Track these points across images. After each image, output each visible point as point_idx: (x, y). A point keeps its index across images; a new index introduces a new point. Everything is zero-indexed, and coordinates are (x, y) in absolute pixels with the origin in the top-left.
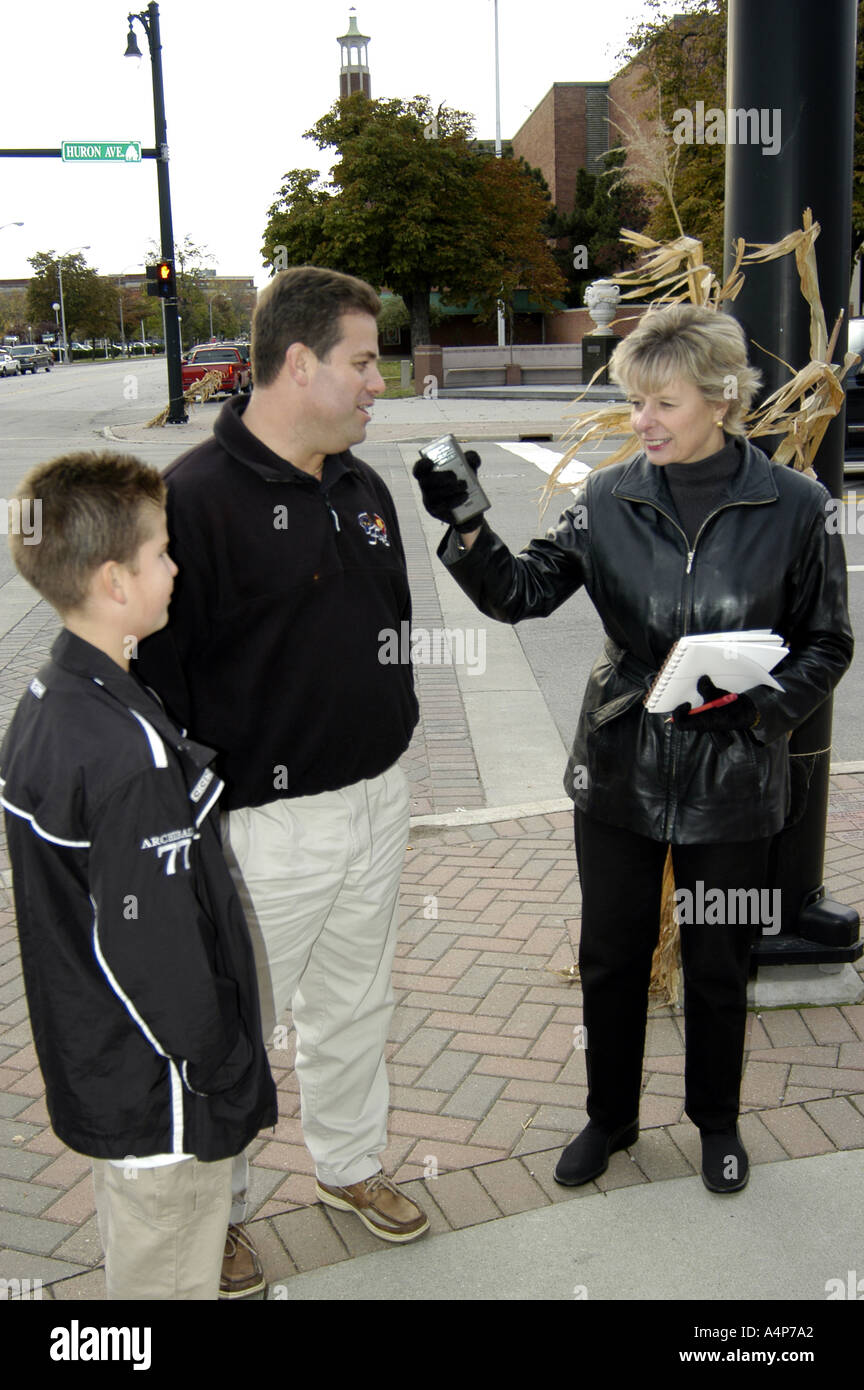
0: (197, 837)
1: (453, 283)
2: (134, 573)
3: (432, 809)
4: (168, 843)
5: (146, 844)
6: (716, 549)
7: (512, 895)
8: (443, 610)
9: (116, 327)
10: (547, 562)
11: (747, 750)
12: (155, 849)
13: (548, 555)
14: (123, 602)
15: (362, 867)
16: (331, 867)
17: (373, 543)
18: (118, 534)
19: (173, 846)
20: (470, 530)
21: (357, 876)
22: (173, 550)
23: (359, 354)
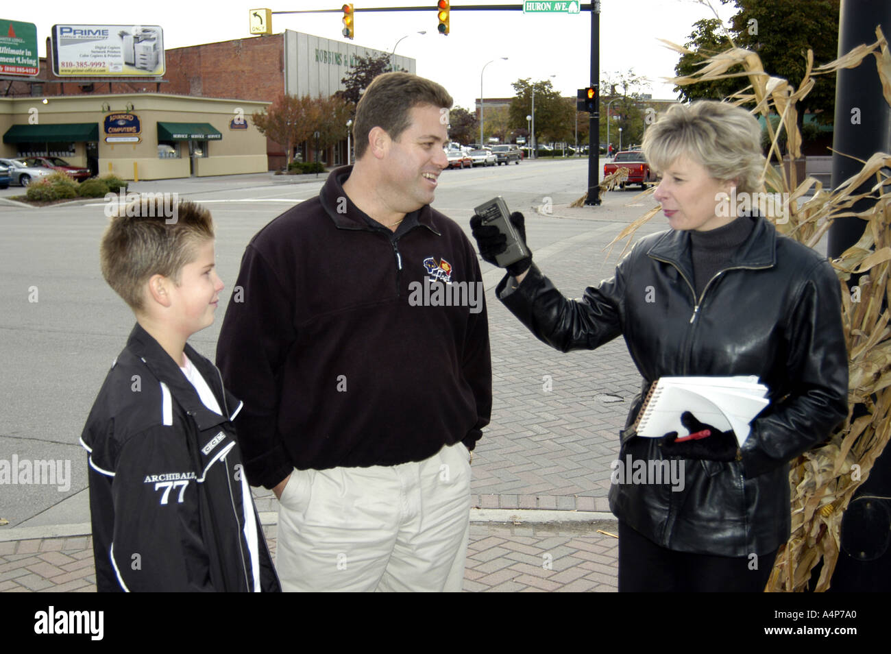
0: (200, 480)
4: (165, 481)
5: (148, 479)
9: (571, 133)
10: (596, 306)
12: (153, 484)
14: (167, 305)
15: (413, 530)
16: (383, 526)
19: (170, 483)
20: (522, 271)
23: (425, 137)
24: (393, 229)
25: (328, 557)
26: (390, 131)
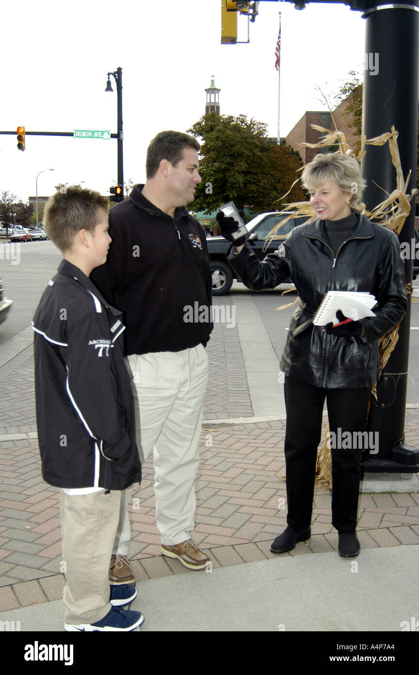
0: (112, 346)
2: (93, 237)
4: (100, 344)
5: (91, 343)
6: (347, 257)
10: (274, 264)
11: (359, 348)
12: (94, 345)
13: (274, 261)
14: (88, 247)
15: (186, 389)
16: (172, 386)
17: (195, 247)
18: (88, 218)
19: (102, 345)
20: (240, 245)
21: (184, 393)
22: (110, 231)
23: (191, 165)
24: (173, 217)
25: (144, 406)
26: (172, 161)
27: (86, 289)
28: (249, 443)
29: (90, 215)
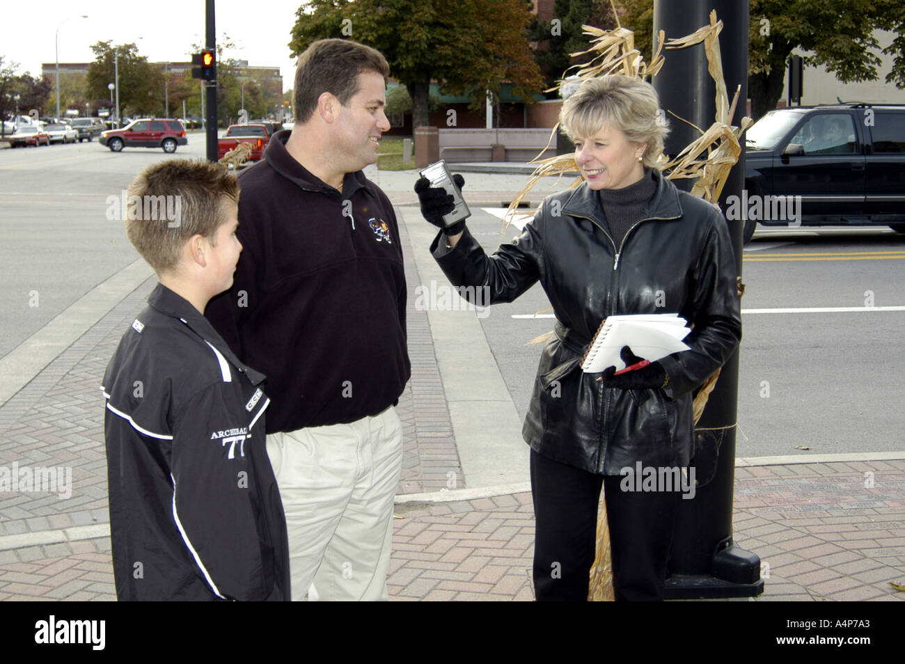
0: (249, 436)
1: (449, 75)
2: (213, 246)
3: (421, 488)
4: (230, 436)
5: (214, 436)
6: (636, 253)
7: (485, 552)
8: (434, 337)
10: (512, 261)
11: (660, 405)
12: (220, 439)
13: (513, 257)
14: (204, 265)
15: (366, 485)
16: (343, 482)
17: (379, 240)
18: (205, 216)
19: (234, 438)
20: (456, 233)
21: (362, 492)
22: (240, 233)
23: (372, 102)
24: (340, 190)
26: (339, 96)
27: (203, 339)
28: (461, 540)
29: (209, 210)
